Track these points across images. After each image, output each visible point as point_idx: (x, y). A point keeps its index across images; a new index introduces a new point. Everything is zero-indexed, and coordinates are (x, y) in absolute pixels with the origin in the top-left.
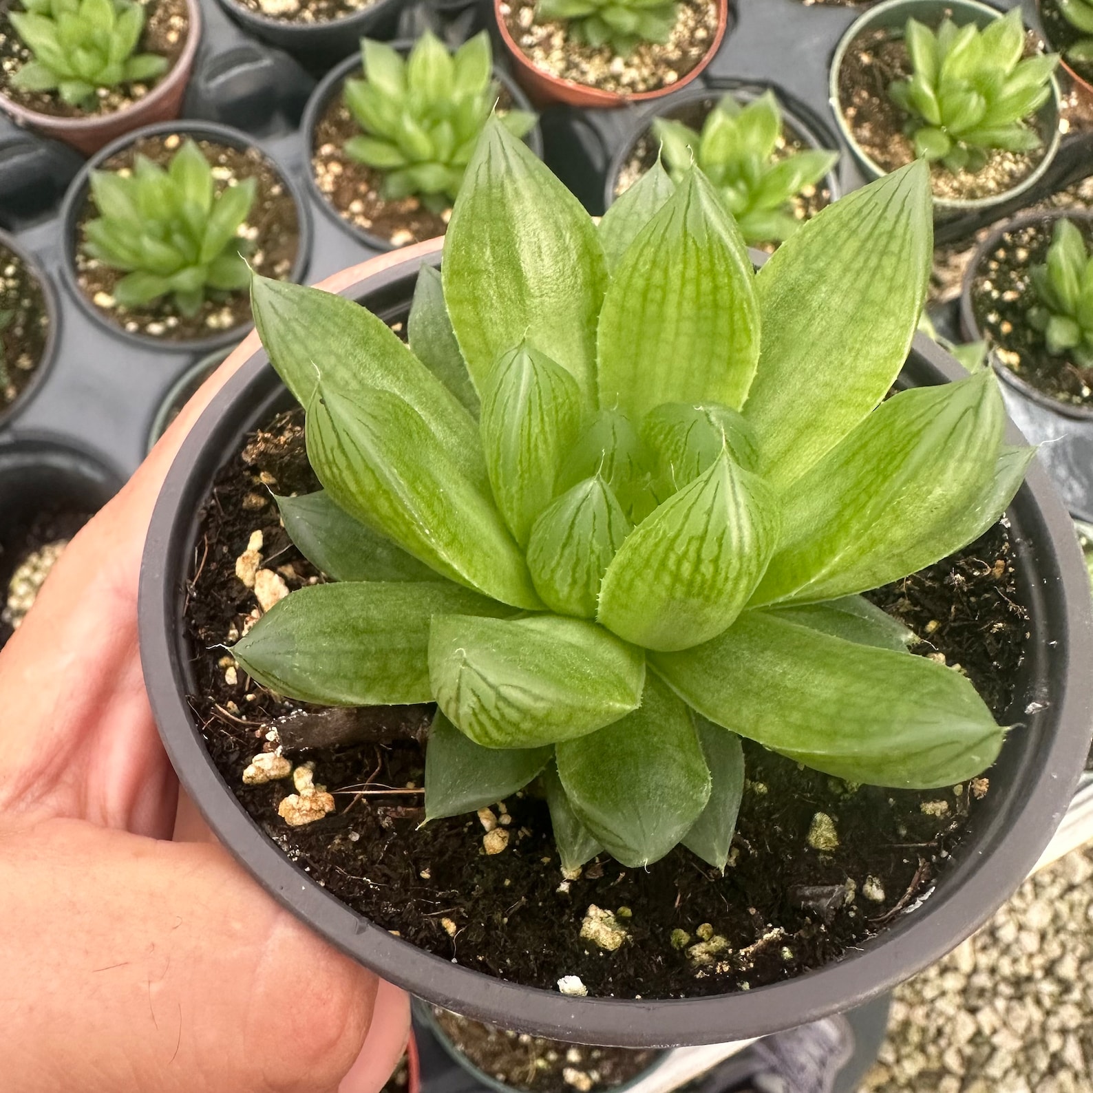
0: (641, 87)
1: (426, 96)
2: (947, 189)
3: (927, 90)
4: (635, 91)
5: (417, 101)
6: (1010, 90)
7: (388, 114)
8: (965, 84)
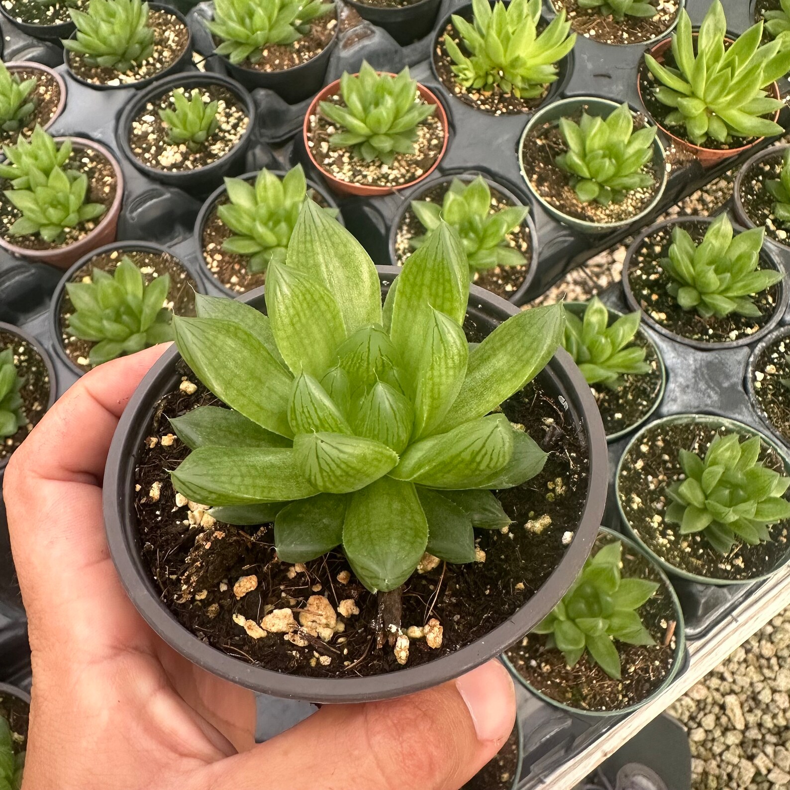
0: (402, 180)
1: (268, 207)
2: (602, 216)
3: (577, 160)
4: (398, 184)
5: (263, 211)
6: (631, 150)
7: (246, 221)
8: (601, 152)
